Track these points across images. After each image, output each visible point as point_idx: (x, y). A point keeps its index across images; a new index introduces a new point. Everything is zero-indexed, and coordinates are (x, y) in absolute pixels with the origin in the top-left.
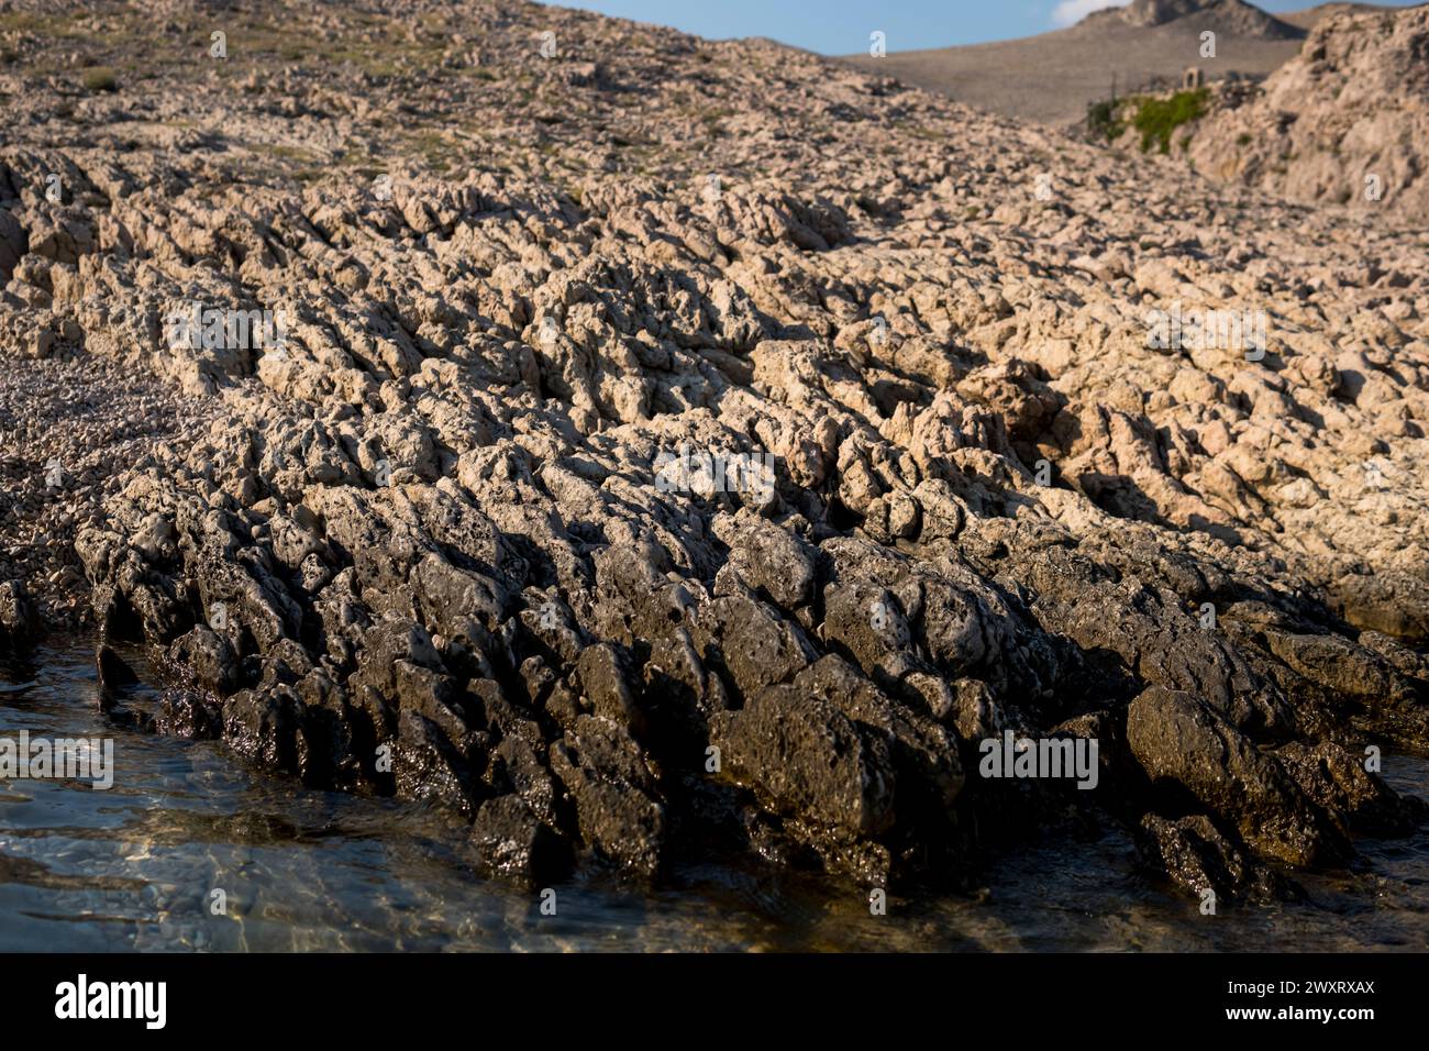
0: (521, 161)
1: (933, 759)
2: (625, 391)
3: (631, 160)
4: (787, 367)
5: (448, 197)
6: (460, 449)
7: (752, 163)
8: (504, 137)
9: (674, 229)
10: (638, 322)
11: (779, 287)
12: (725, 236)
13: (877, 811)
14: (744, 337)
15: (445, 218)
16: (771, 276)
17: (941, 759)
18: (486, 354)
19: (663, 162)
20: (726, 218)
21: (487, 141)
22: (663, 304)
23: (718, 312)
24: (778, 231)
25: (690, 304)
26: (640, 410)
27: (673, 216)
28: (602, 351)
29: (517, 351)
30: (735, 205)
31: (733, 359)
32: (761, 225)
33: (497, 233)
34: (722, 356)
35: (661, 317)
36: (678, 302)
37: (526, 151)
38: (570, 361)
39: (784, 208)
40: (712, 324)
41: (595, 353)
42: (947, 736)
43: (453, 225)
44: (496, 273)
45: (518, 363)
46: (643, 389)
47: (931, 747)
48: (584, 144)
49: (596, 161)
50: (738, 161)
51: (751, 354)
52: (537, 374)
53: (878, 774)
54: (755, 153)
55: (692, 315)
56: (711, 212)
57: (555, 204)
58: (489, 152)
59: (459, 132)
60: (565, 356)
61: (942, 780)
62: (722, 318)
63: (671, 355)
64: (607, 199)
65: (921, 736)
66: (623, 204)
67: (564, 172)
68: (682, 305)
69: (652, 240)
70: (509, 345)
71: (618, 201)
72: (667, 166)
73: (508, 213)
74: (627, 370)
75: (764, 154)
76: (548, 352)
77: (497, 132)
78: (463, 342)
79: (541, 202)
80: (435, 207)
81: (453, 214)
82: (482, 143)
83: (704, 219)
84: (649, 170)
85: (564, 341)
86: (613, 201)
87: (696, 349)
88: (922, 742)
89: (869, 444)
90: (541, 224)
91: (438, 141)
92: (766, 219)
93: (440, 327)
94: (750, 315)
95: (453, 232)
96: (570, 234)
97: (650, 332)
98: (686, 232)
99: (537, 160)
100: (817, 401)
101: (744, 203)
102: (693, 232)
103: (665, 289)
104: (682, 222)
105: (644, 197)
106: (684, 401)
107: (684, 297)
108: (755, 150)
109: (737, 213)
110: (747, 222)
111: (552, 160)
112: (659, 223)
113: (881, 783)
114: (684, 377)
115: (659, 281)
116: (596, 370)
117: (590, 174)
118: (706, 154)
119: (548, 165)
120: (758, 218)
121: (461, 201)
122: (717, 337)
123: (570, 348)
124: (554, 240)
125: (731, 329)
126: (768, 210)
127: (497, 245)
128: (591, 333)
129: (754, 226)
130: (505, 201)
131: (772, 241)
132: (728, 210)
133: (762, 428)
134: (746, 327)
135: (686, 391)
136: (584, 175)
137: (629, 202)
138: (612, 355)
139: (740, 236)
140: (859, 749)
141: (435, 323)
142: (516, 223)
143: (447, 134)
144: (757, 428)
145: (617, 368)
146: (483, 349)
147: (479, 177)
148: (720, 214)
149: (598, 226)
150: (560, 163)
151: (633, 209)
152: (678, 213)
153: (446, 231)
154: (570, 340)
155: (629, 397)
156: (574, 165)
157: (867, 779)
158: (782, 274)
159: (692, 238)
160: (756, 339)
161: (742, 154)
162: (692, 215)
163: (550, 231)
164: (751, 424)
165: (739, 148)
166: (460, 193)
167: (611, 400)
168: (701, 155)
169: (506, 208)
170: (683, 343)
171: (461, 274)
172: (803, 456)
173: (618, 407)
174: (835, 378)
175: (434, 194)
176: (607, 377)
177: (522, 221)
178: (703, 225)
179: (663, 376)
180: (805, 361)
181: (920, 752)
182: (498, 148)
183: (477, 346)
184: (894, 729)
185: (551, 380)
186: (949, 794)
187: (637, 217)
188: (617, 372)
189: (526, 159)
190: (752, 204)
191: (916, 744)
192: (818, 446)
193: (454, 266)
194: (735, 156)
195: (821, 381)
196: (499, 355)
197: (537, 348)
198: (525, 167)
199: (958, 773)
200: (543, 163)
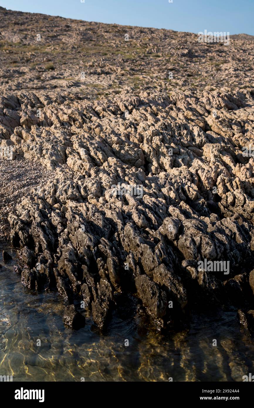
0: (160, 84)
1: (179, 296)
2: (166, 161)
3: (191, 81)
4: (211, 152)
5: (131, 101)
6: (107, 188)
7: (225, 80)
8: (157, 77)
9: (194, 106)
10: (171, 141)
11: (219, 123)
12: (208, 107)
13: (161, 311)
14: (202, 143)
15: (130, 108)
16: (217, 120)
17: (181, 296)
18: (130, 152)
19: (200, 81)
20: (208, 102)
21: (151, 78)
22: (180, 134)
23: (195, 136)
24: (223, 105)
25: (187, 134)
26: (170, 166)
27: (194, 102)
28: (160, 150)
29: (138, 151)
30: (211, 98)
31: (198, 150)
32: (218, 103)
33: (143, 111)
34: (195, 149)
35: (178, 138)
36: (184, 133)
37: (161, 81)
38: (152, 153)
39: (225, 98)
40: (193, 139)
41: (159, 150)
42: (183, 290)
43: (132, 109)
44: (140, 124)
45: (138, 154)
46: (171, 160)
47: (179, 293)
48: (179, 77)
49: (180, 83)
50: (222, 79)
51: (203, 148)
52: (143, 157)
53: (162, 302)
54: (227, 76)
55: (187, 137)
56: (204, 100)
57: (162, 100)
58: (152, 82)
59: (144, 76)
60: (150, 152)
61: (181, 302)
62: (196, 137)
63: (179, 150)
64: (177, 98)
65: (177, 290)
66: (181, 99)
67: (171, 87)
68: (185, 134)
69: (186, 110)
70: (136, 149)
71: (180, 98)
72: (200, 83)
73: (147, 105)
74: (167, 155)
75: (229, 76)
76: (146, 150)
77: (155, 75)
78: (124, 149)
79: (158, 100)
80: (127, 105)
81: (132, 106)
82: (150, 79)
83: (203, 103)
84: (195, 84)
85: (150, 148)
86: (178, 98)
87: (187, 147)
88: (177, 292)
89: (225, 178)
90: (156, 108)
91: (138, 79)
92: (219, 102)
93: (118, 145)
94: (203, 136)
95: (132, 112)
96: (163, 110)
97: (175, 143)
98: (197, 107)
99: (164, 84)
100: (217, 163)
101: (213, 97)
102: (199, 107)
103: (181, 130)
104: (196, 104)
105: (187, 96)
106: (182, 163)
107: (185, 132)
108: (227, 75)
109: (211, 100)
110: (214, 103)
111: (168, 83)
112: (190, 104)
113: (162, 304)
114: (182, 157)
115: (179, 127)
116: (159, 155)
117: (178, 87)
118: (213, 78)
119: (167, 85)
120: (217, 101)
121: (135, 103)
122: (194, 143)
123: (152, 150)
124: (159, 112)
125: (198, 140)
126: (220, 99)
127: (143, 115)
128: (157, 145)
129: (216, 104)
130: (147, 101)
131: (221, 108)
132: (209, 99)
133: (200, 172)
134: (202, 140)
135: (183, 161)
136: (176, 87)
137: (183, 98)
138: (163, 151)
139: (212, 107)
140: (158, 295)
141: (116, 144)
142: (149, 108)
143: (141, 77)
144: (198, 172)
145: (165, 154)
146: (129, 151)
147: (143, 93)
148: (207, 101)
149: (172, 107)
150: (170, 84)
151: (183, 100)
152: (195, 101)
153: (130, 111)
154: (152, 147)
155: (167, 163)
156: (174, 84)
157: (159, 303)
158: (220, 119)
159: (199, 109)
160: (205, 143)
161: (224, 77)
162: (199, 101)
163: (158, 110)
164: (197, 171)
165: (223, 75)
166: (134, 100)
167: (163, 163)
168: (212, 78)
169: (147, 103)
170: (183, 146)
171: (130, 126)
172: (207, 182)
173: (165, 165)
174: (223, 155)
175: (127, 101)
176: (162, 157)
177: (151, 107)
178: (202, 104)
179: (177, 156)
180: (215, 150)
181: (176, 294)
182: (154, 80)
183: (127, 150)
184: (171, 287)
185: (147, 158)
186: (183, 306)
187: (184, 103)
188: (164, 156)
189: (161, 84)
190: (216, 98)
191: (175, 292)
192: (212, 178)
193: (128, 123)
194: (221, 77)
195: (220, 156)
196: (133, 152)
197: (144, 149)
198: (161, 86)
199: (185, 300)
200: (165, 84)
